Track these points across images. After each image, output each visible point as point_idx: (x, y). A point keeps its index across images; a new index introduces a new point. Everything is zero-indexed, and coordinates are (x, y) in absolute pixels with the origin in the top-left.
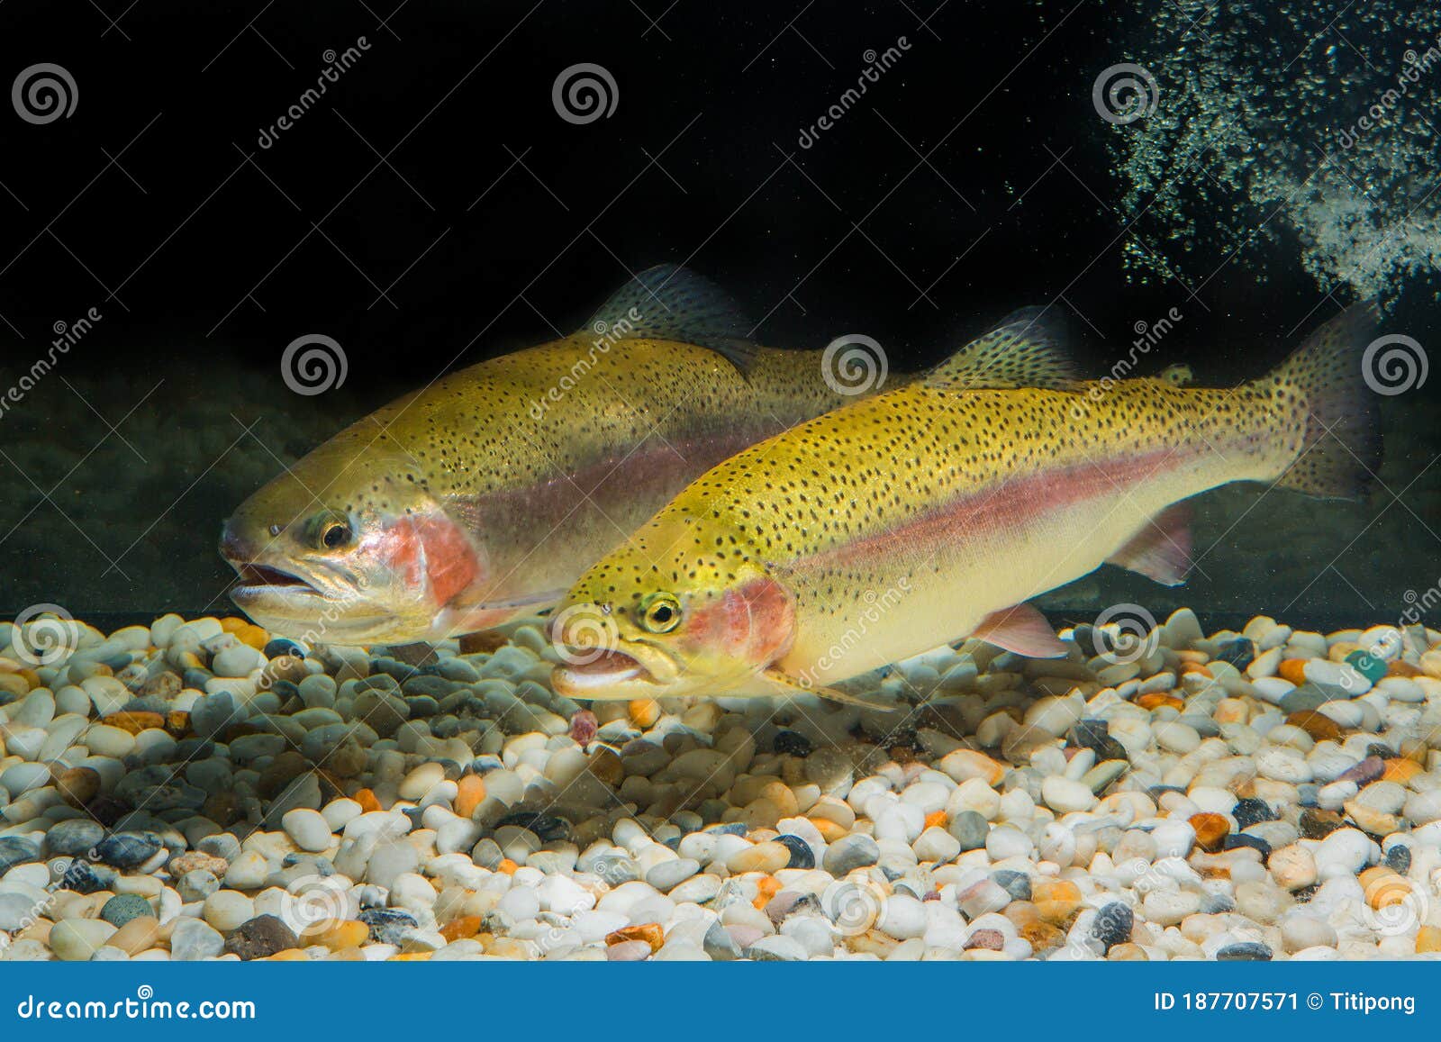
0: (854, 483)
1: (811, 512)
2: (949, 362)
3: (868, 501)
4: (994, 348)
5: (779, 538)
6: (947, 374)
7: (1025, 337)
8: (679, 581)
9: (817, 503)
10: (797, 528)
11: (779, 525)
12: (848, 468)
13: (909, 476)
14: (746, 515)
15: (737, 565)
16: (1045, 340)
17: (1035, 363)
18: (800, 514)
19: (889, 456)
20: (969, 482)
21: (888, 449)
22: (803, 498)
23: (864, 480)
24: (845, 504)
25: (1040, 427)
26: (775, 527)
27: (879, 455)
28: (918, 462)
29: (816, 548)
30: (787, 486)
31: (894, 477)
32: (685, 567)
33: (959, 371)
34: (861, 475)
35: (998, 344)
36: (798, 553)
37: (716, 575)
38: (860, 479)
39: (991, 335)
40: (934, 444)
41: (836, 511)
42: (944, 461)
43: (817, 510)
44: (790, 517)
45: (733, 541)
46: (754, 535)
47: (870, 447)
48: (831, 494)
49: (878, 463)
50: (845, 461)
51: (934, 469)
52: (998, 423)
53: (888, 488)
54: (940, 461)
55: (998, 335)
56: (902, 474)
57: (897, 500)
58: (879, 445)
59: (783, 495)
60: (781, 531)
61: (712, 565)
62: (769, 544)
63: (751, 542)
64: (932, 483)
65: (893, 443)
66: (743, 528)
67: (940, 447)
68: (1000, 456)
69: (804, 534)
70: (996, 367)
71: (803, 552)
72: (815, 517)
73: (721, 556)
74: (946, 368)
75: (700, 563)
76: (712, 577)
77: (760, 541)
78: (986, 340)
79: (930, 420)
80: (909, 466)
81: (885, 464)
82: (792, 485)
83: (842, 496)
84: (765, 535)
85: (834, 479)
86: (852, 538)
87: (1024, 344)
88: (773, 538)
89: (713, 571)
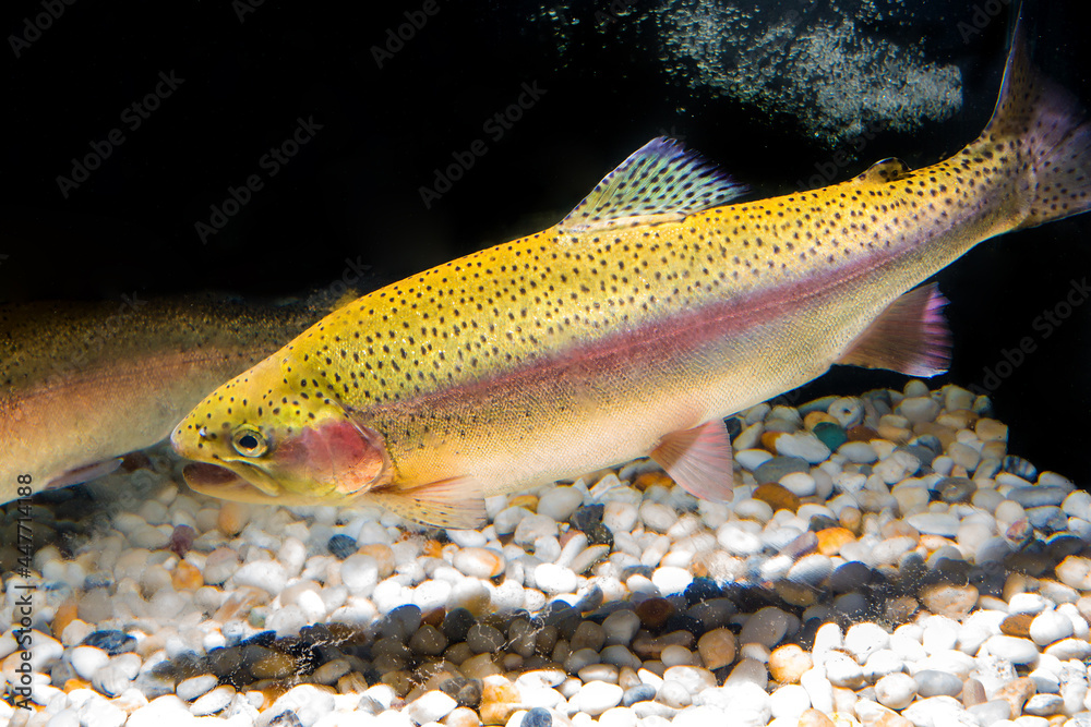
0: (445, 335)
1: (393, 362)
2: (585, 203)
3: (460, 353)
4: (631, 177)
5: (356, 385)
6: (585, 215)
7: (661, 156)
8: (263, 415)
9: (400, 354)
10: (375, 377)
11: (357, 373)
12: (442, 320)
13: (511, 327)
14: (329, 361)
15: (318, 407)
16: (681, 153)
17: (685, 182)
18: (380, 365)
19: (491, 307)
20: (589, 329)
21: (490, 301)
22: (386, 349)
23: (457, 331)
24: (433, 355)
25: (691, 264)
26: (353, 375)
27: (480, 307)
28: (524, 313)
29: (397, 396)
30: (374, 336)
31: (492, 329)
32: (271, 404)
33: (599, 210)
34: (455, 327)
35: (635, 171)
36: (378, 400)
37: (298, 413)
38: (453, 330)
39: (624, 164)
40: (546, 295)
41: (420, 362)
42: (557, 310)
43: (400, 361)
44: (368, 367)
45: (316, 384)
46: (333, 381)
47: (472, 299)
48: (418, 346)
49: (477, 316)
50: (441, 313)
51: (544, 320)
52: (633, 267)
53: (484, 340)
54: (552, 310)
55: (630, 162)
56: (502, 325)
57: (495, 351)
58: (482, 298)
59: (367, 345)
60: (359, 380)
61: (296, 403)
62: (347, 390)
63: (330, 387)
64: (540, 333)
65: (498, 294)
66: (324, 374)
67: (553, 297)
68: (632, 300)
69: (383, 383)
70: (643, 197)
71: (382, 399)
72: (397, 368)
73: (305, 396)
74: (583, 209)
75: (285, 401)
76: (293, 415)
77: (339, 387)
78: (619, 170)
79: (548, 270)
80: (511, 316)
81: (483, 318)
82: (379, 335)
83: (430, 347)
84: (342, 382)
85: (424, 331)
86: (440, 386)
87: (662, 164)
88: (350, 386)
89: (295, 409)
